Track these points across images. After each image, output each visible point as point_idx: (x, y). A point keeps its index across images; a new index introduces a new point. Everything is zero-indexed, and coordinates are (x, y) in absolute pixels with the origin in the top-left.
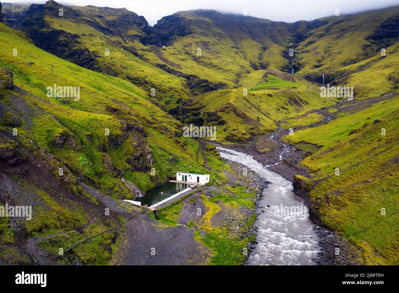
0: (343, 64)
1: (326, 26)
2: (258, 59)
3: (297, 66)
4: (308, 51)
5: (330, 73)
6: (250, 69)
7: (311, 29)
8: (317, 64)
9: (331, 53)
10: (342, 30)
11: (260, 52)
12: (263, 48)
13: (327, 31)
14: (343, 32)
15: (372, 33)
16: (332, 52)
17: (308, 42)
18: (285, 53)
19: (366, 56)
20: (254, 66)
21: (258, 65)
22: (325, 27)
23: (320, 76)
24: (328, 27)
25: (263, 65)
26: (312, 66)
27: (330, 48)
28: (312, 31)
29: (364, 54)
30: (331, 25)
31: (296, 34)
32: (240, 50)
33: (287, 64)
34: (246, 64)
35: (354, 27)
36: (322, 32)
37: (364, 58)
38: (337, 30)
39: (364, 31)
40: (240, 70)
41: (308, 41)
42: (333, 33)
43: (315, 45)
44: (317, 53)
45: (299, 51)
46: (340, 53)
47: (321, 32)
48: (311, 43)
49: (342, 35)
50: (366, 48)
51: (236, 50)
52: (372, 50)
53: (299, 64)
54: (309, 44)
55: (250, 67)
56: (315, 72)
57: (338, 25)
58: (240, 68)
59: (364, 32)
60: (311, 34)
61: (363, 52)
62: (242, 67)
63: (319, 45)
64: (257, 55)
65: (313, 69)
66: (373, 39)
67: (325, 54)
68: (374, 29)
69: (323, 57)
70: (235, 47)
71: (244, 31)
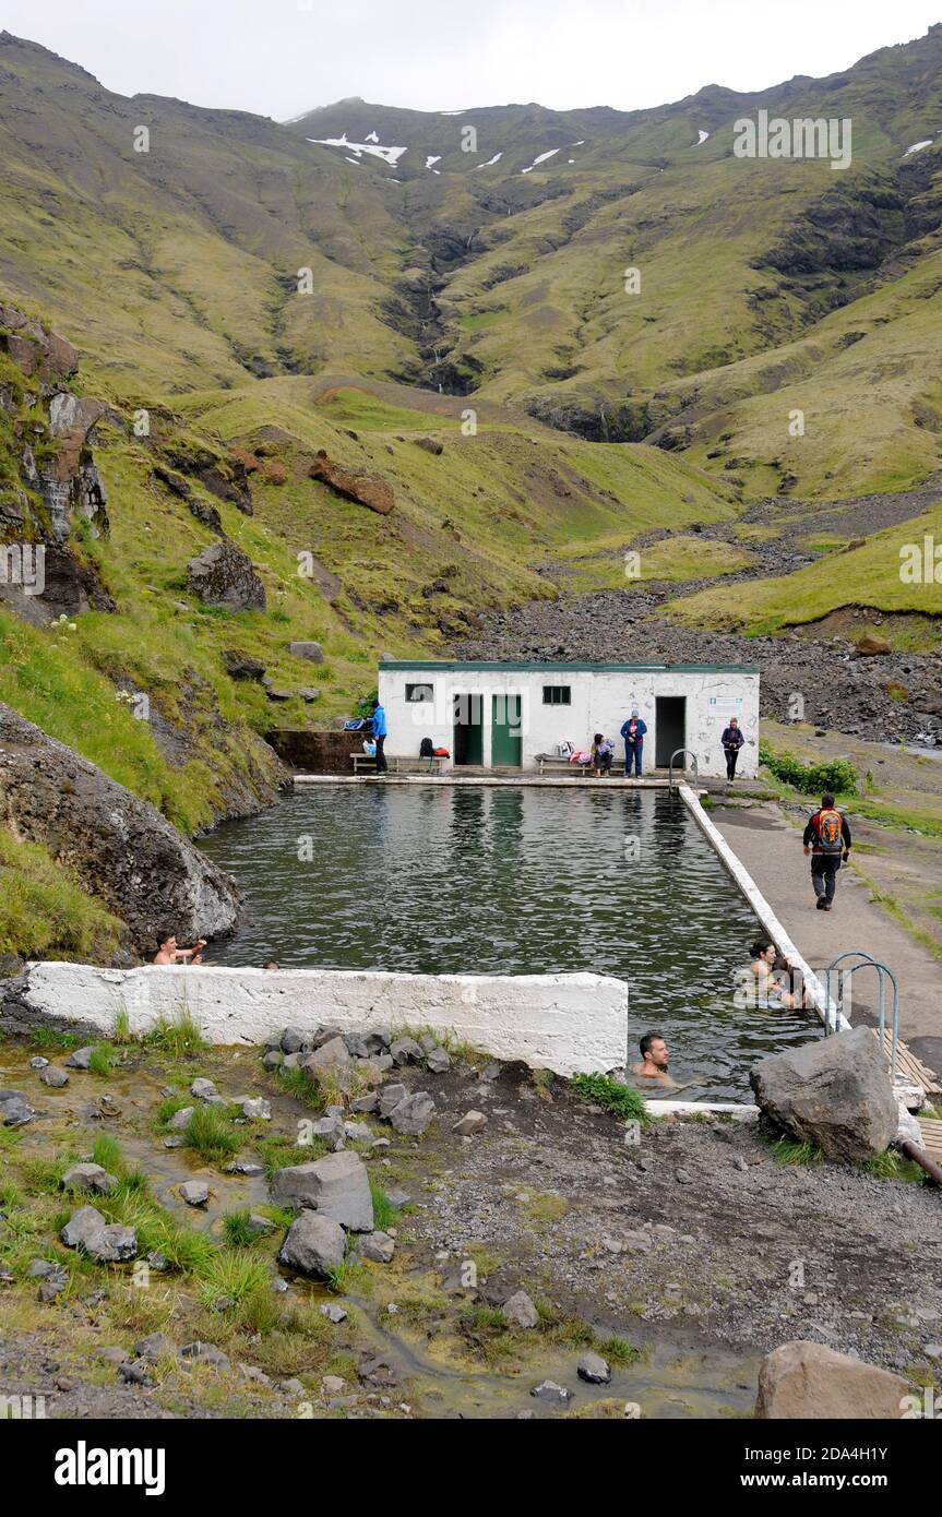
0: (675, 367)
1: (565, 205)
2: (267, 330)
3: (463, 370)
4: (502, 307)
5: (631, 400)
6: (235, 370)
7: (497, 217)
8: (557, 363)
9: (614, 319)
10: (640, 226)
11: (269, 298)
12: (281, 279)
13: (573, 224)
14: (645, 233)
15: (776, 244)
16: (617, 312)
17: (497, 269)
18: (391, 311)
19: (769, 336)
20: (250, 362)
21: (271, 357)
22: (560, 207)
23: (586, 414)
24: (575, 208)
25: (294, 359)
26: (532, 371)
27: (602, 297)
28: (506, 224)
29: (756, 329)
30: (590, 201)
31: (429, 229)
32: (165, 280)
33: (409, 357)
34: (210, 347)
35: (690, 211)
36: (555, 231)
37: (758, 347)
38: (622, 222)
39: (737, 231)
40: (181, 371)
41: (493, 263)
42: (604, 235)
43: (529, 280)
44: (551, 317)
45: (459, 306)
46: (653, 320)
47: (547, 231)
48: (506, 274)
49: (645, 247)
50: (761, 305)
51: (147, 280)
52: (785, 312)
53: (469, 361)
54: (500, 280)
55: (233, 363)
56: (560, 395)
57: (617, 203)
58: (183, 361)
59: (741, 237)
60: (501, 238)
61: (753, 320)
62: (192, 359)
63: (546, 282)
64: (257, 308)
65: (541, 385)
66: (783, 269)
67: (583, 323)
68: (780, 224)
69: (578, 335)
70: (138, 267)
71: (177, 196)
